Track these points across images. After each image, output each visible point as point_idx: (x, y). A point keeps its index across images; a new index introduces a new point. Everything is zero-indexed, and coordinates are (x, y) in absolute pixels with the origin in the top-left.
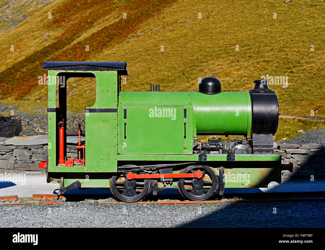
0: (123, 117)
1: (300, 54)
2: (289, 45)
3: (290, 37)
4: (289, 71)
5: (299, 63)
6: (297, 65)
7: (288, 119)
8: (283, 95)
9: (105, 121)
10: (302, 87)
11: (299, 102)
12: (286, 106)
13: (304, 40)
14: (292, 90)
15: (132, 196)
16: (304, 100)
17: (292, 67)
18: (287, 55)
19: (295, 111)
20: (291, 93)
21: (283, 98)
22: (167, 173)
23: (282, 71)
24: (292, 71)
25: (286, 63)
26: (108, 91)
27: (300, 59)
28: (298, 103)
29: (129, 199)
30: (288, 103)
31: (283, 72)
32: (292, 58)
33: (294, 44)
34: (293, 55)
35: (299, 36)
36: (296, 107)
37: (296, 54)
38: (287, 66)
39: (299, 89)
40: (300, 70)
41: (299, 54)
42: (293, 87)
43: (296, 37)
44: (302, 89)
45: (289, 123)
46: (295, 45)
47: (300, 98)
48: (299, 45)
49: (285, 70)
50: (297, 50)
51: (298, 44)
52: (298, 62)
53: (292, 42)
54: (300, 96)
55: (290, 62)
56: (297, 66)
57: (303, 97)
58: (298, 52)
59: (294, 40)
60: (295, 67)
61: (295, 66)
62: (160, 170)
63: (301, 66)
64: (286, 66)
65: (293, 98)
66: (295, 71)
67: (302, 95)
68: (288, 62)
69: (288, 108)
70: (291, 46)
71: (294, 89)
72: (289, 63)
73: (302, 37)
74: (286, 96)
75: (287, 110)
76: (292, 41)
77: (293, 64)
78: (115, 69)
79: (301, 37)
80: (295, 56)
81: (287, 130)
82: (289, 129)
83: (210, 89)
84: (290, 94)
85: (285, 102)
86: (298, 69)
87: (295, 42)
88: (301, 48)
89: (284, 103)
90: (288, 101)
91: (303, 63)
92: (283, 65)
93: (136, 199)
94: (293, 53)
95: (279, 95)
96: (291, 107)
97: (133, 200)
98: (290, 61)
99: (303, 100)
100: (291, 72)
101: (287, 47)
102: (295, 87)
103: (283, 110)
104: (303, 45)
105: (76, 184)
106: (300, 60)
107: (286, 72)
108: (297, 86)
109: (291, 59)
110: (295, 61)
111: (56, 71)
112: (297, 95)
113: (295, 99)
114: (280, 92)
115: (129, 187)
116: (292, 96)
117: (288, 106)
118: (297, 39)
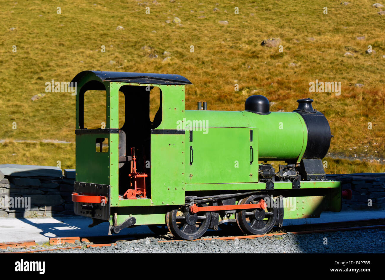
0: (189, 140)
1: (47, 53)
2: (26, 40)
3: (24, 27)
4: (36, 76)
5: (49, 66)
6: (46, 68)
7: (62, 144)
8: (37, 110)
9: (172, 145)
10: (63, 100)
11: (64, 121)
12: (44, 126)
13: (47, 34)
14: (50, 104)
15: (193, 232)
16: (71, 118)
17: (39, 71)
18: (28, 53)
19: (63, 134)
20: (49, 108)
21: (38, 116)
22: (230, 204)
23: (26, 76)
24: (40, 76)
25: (29, 64)
26: (175, 109)
27: (48, 60)
28: (62, 123)
29: (191, 236)
30: (47, 122)
31: (27, 78)
32: (37, 59)
33: (33, 38)
34: (36, 53)
35: (37, 27)
36: (61, 128)
37: (40, 52)
38: (32, 70)
39: (60, 103)
40: (52, 75)
41: (44, 53)
42: (49, 99)
43: (35, 28)
44: (64, 103)
45: (64, 150)
46: (35, 40)
47: (63, 115)
48: (41, 40)
49: (30, 75)
50: (40, 47)
51: (40, 38)
52: (46, 64)
53: (31, 36)
54: (63, 113)
55: (35, 65)
56: (46, 70)
57: (68, 114)
58: (43, 50)
59: (31, 32)
60: (42, 71)
61: (43, 69)
62: (223, 202)
63: (50, 70)
64: (30, 70)
65: (53, 115)
66: (45, 77)
67: (66, 112)
68: (31, 64)
69: (48, 129)
70: (30, 40)
71: (51, 103)
72: (33, 65)
73: (43, 28)
74: (42, 112)
75: (48, 131)
76: (30, 33)
77: (39, 67)
78: (182, 83)
79: (41, 29)
80: (39, 55)
81: (66, 160)
82: (69, 158)
83: (261, 108)
84: (47, 110)
85: (42, 120)
86: (48, 75)
87: (35, 35)
88: (45, 44)
89: (42, 122)
90: (46, 119)
91: (53, 67)
92: (25, 67)
93: (198, 236)
94: (37, 52)
95: (32, 110)
96: (53, 128)
97: (195, 237)
98: (34, 62)
99: (69, 118)
100: (40, 78)
101: (25, 42)
102: (52, 100)
103: (43, 131)
104: (48, 41)
105: (132, 221)
106: (48, 62)
107: (31, 78)
108: (55, 98)
109: (35, 60)
110: (42, 63)
111: (119, 83)
112: (58, 111)
113: (57, 117)
114: (31, 106)
115: (191, 222)
116: (51, 113)
117: (48, 127)
118: (36, 31)
